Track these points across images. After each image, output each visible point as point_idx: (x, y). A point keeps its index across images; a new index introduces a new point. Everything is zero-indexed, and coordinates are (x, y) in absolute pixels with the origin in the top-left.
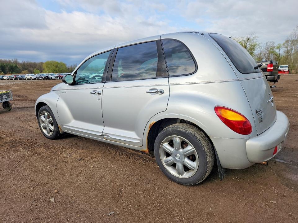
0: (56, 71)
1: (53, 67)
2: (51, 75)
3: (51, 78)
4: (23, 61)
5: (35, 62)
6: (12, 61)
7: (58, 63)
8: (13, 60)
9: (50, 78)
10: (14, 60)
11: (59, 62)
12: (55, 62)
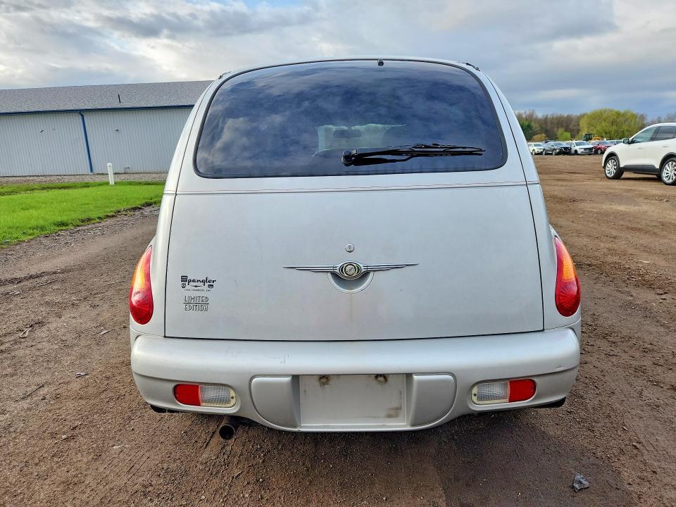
0: (609, 133)
1: (604, 124)
2: (577, 145)
3: (576, 151)
4: (546, 114)
5: (570, 113)
6: (524, 116)
7: (618, 114)
8: (525, 113)
9: (573, 152)
10: (528, 112)
11: (622, 111)
12: (612, 111)
